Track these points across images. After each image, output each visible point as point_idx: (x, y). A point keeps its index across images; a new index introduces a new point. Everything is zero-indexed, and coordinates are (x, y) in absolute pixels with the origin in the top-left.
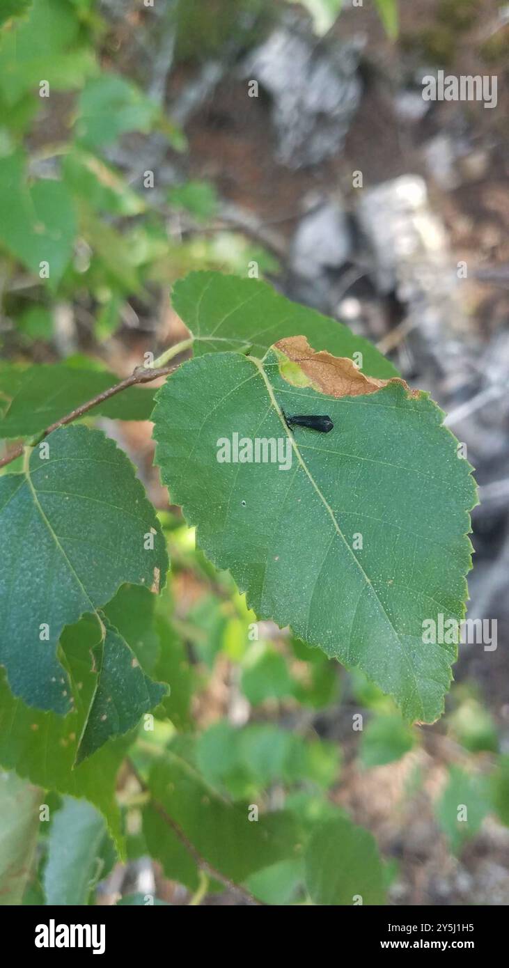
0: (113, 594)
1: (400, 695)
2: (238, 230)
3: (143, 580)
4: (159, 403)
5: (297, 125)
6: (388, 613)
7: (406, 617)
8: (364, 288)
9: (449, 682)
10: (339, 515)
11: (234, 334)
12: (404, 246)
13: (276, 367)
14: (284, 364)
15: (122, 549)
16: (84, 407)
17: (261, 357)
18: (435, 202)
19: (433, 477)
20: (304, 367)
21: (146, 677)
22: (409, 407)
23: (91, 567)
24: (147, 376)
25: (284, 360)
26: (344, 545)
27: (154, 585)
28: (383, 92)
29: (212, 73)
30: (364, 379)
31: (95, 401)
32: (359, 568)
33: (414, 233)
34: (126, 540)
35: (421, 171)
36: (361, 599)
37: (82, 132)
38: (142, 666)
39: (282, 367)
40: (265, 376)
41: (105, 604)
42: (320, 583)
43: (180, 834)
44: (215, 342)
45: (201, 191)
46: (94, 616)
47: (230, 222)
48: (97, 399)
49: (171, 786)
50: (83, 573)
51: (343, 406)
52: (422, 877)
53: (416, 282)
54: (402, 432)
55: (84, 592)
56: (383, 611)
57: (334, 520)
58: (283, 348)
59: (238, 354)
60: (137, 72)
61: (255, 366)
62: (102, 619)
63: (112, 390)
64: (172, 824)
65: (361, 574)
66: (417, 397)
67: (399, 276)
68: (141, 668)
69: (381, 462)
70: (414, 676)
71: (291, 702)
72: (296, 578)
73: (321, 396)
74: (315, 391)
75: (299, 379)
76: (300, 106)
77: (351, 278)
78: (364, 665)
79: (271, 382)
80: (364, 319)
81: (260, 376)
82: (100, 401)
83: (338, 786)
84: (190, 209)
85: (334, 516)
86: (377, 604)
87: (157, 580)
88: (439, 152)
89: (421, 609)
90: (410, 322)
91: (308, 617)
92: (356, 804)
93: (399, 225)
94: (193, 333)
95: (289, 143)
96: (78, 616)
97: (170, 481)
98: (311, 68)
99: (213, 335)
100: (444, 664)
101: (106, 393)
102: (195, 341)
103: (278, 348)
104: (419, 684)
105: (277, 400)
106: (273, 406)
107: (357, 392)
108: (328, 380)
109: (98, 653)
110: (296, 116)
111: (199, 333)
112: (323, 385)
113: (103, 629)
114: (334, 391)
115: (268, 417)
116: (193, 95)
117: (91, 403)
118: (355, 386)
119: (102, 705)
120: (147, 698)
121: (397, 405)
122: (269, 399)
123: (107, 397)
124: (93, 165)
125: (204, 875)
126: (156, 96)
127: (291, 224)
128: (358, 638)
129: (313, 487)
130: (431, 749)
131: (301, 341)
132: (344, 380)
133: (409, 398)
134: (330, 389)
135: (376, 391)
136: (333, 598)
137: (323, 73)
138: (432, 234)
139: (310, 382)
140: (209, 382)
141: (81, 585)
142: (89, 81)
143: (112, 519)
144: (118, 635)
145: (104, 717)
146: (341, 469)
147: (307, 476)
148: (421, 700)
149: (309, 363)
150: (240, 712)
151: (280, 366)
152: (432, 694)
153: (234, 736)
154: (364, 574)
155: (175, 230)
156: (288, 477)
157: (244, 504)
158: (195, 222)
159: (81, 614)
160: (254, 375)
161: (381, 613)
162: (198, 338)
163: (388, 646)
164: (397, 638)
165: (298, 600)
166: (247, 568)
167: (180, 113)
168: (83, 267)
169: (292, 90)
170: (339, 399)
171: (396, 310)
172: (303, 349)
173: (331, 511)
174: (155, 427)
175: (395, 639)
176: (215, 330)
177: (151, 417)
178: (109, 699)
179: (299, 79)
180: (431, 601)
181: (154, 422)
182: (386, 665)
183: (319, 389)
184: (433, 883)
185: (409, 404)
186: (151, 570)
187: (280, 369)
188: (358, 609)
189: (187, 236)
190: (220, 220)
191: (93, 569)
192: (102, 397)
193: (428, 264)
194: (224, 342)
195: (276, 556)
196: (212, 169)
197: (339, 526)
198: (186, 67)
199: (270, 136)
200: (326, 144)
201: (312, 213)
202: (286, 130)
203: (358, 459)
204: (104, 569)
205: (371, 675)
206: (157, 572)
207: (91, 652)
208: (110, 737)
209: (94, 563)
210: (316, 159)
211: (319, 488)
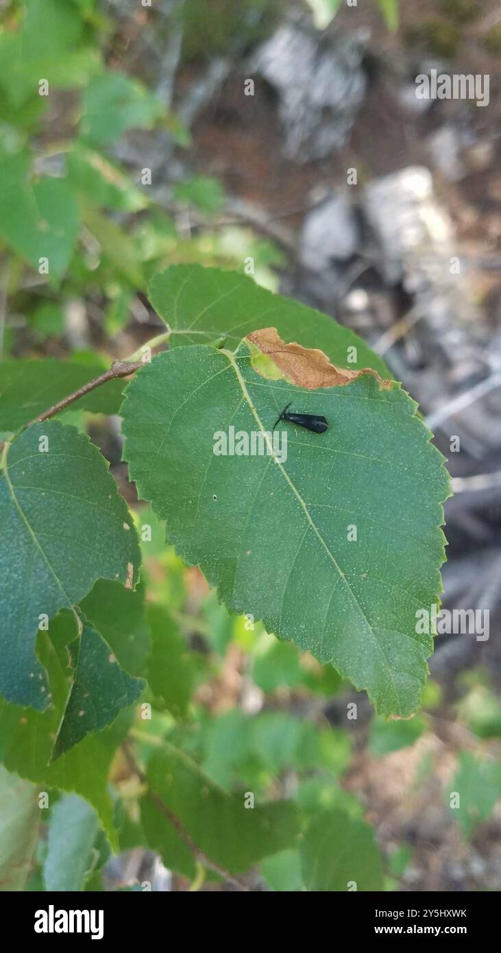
0: (89, 589)
1: (375, 690)
2: (246, 224)
3: (117, 575)
4: (127, 397)
5: (303, 120)
6: (362, 607)
7: (381, 611)
8: (371, 279)
9: (426, 676)
10: (312, 508)
11: (213, 328)
12: (410, 238)
13: (248, 360)
14: (257, 356)
15: (97, 544)
16: (64, 402)
17: (233, 350)
18: (440, 193)
19: (406, 469)
20: (276, 359)
21: (123, 672)
22: (380, 398)
23: (67, 562)
24: (124, 371)
25: (256, 352)
26: (318, 538)
27: (128, 581)
28: (388, 84)
29: (219, 70)
30: (335, 371)
31: (74, 396)
32: (332, 562)
33: (421, 224)
34: (100, 535)
35: (427, 162)
36: (335, 593)
37: (86, 130)
38: (120, 662)
39: (254, 359)
40: (237, 368)
41: (81, 599)
42: (293, 577)
43: (177, 825)
44: (192, 335)
45: (208, 187)
46: (71, 612)
47: (238, 216)
48: (76, 394)
49: (169, 777)
50: (59, 569)
51: (316, 398)
52: (435, 861)
53: (424, 273)
54: (375, 423)
55: (61, 588)
56: (357, 604)
57: (307, 512)
58: (256, 340)
59: (209, 348)
60: (144, 71)
61: (227, 359)
62: (79, 615)
63: (90, 385)
64: (170, 815)
65: (334, 567)
66: (389, 387)
67: (405, 267)
68: (118, 663)
69: (355, 454)
70: (389, 670)
71: (303, 691)
72: (268, 572)
73: (294, 388)
74: (287, 384)
75: (270, 371)
76: (306, 100)
77: (358, 269)
78: (337, 659)
79: (243, 375)
80: (371, 310)
81: (231, 369)
82: (79, 396)
83: (349, 774)
84: (197, 203)
85: (307, 509)
86: (351, 598)
87: (131, 576)
88: (444, 144)
89: (395, 602)
90: (417, 312)
91: (281, 610)
92: (369, 790)
93: (405, 216)
94: (170, 326)
95: (296, 136)
96: (55, 611)
97: (138, 476)
98: (317, 61)
99: (190, 329)
100: (420, 658)
101: (85, 388)
102: (172, 334)
103: (251, 340)
104: (394, 677)
105: (250, 393)
106: (245, 399)
107: (330, 383)
108: (300, 372)
109: (74, 649)
110: (302, 111)
111: (176, 327)
112: (296, 377)
113: (80, 625)
114: (307, 383)
115: (240, 410)
116: (201, 92)
117: (70, 398)
118: (328, 378)
119: (80, 701)
120: (124, 694)
121: (370, 395)
122: (241, 392)
123: (85, 393)
124: (96, 162)
125: (201, 865)
126: (163, 96)
127: (298, 217)
128: (331, 633)
129: (286, 480)
130: (443, 735)
131: (271, 333)
132: (316, 372)
133: (381, 389)
134: (303, 381)
135: (349, 383)
136: (306, 592)
137: (328, 68)
138: (438, 225)
139: (282, 374)
140: (179, 375)
141: (58, 581)
142: (95, 79)
143: (86, 515)
144: (94, 631)
145: (82, 713)
146: (314, 461)
147: (280, 469)
148: (397, 695)
149: (281, 355)
150: (254, 700)
151: (252, 359)
152: (407, 688)
153: (246, 724)
154: (338, 567)
155: (184, 226)
156: (261, 470)
157: (215, 498)
158: (201, 217)
159: (59, 610)
160: (226, 368)
161: (356, 607)
162: (175, 332)
163: (362, 640)
164: (371, 632)
165: (270, 595)
166: (218, 562)
167: (188, 111)
168: (93, 264)
169: (297, 84)
170: (312, 390)
171: (403, 300)
172: (274, 341)
173: (304, 505)
174: (124, 421)
175: (369, 633)
176: (193, 323)
177: (120, 411)
178: (86, 695)
179: (305, 74)
180: (406, 594)
181: (123, 417)
182: (360, 660)
183: (291, 381)
184: (446, 868)
185: (381, 395)
186: (125, 566)
187: (252, 362)
188: (332, 603)
189: (195, 231)
190: (228, 215)
191: (69, 565)
192: (80, 392)
193: (434, 254)
194: (202, 335)
195: (248, 550)
196: (219, 164)
197: (312, 519)
198: (193, 64)
199: (276, 131)
200: (332, 138)
201: (320, 206)
202: (293, 124)
203: (330, 452)
204: (80, 565)
205: (344, 670)
206: (130, 567)
207: (66, 647)
208: (88, 732)
209: (70, 558)
210: (323, 153)
211: (293, 482)
